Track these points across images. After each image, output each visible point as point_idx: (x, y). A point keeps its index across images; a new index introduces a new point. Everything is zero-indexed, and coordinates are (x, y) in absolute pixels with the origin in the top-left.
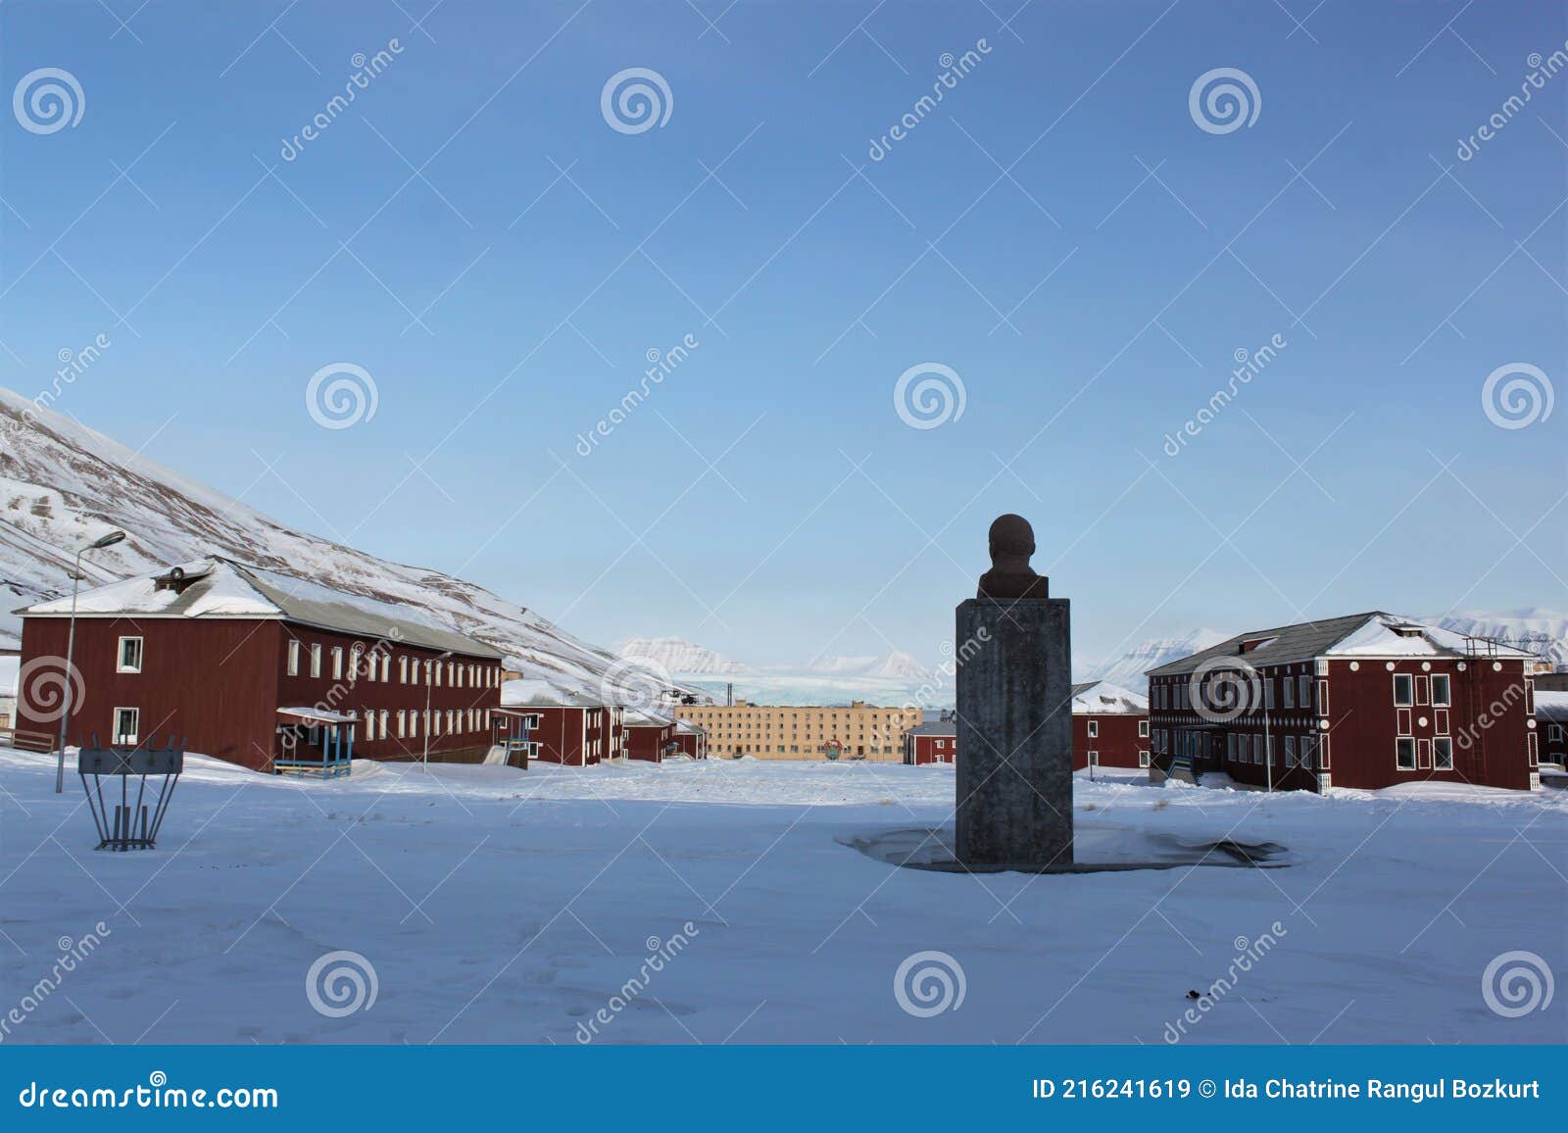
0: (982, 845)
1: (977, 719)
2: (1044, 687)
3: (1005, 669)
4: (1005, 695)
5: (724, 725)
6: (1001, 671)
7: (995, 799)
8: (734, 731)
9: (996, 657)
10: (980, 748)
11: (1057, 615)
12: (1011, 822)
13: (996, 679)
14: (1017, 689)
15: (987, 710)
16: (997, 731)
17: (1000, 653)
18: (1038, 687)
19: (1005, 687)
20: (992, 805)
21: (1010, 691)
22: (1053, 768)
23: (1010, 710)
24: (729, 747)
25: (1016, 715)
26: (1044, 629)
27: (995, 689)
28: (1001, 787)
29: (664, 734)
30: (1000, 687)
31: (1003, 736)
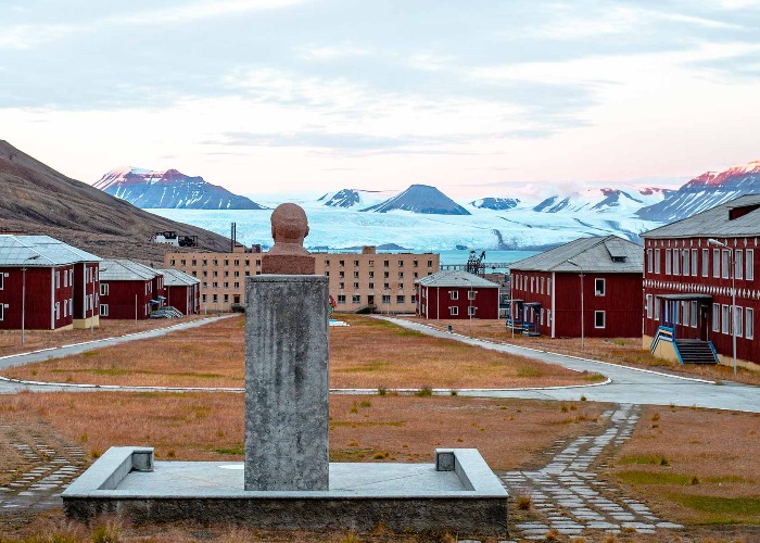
0: (256, 473)
1: (252, 373)
2: (307, 348)
3: (275, 333)
4: (275, 354)
5: (220, 274)
6: (272, 335)
7: (266, 437)
8: (232, 280)
9: (268, 323)
10: (254, 396)
11: (318, 290)
12: (279, 455)
13: (268, 341)
14: (285, 349)
15: (261, 366)
16: (268, 383)
17: (272, 320)
18: (302, 347)
19: (275, 348)
20: (263, 441)
21: (279, 351)
22: (314, 413)
23: (279, 366)
24: (226, 296)
25: (284, 370)
26: (308, 301)
27: (268, 350)
28: (271, 427)
29: (148, 289)
30: (271, 347)
31: (273, 386)
